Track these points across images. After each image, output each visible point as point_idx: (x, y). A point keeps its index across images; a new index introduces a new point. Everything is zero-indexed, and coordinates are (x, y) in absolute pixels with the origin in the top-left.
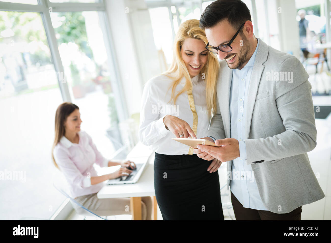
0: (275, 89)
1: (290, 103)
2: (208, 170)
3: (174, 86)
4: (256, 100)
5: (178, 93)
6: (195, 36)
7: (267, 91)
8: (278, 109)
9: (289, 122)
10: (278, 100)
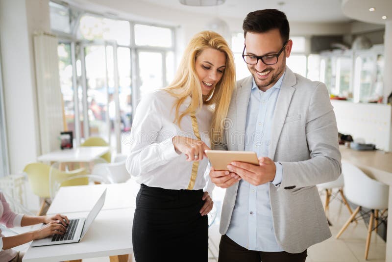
0: (308, 112)
1: (322, 128)
2: (201, 212)
3: (178, 105)
4: (284, 123)
5: (181, 114)
6: (218, 47)
7: (299, 114)
8: (307, 134)
9: (320, 147)
10: (309, 124)
